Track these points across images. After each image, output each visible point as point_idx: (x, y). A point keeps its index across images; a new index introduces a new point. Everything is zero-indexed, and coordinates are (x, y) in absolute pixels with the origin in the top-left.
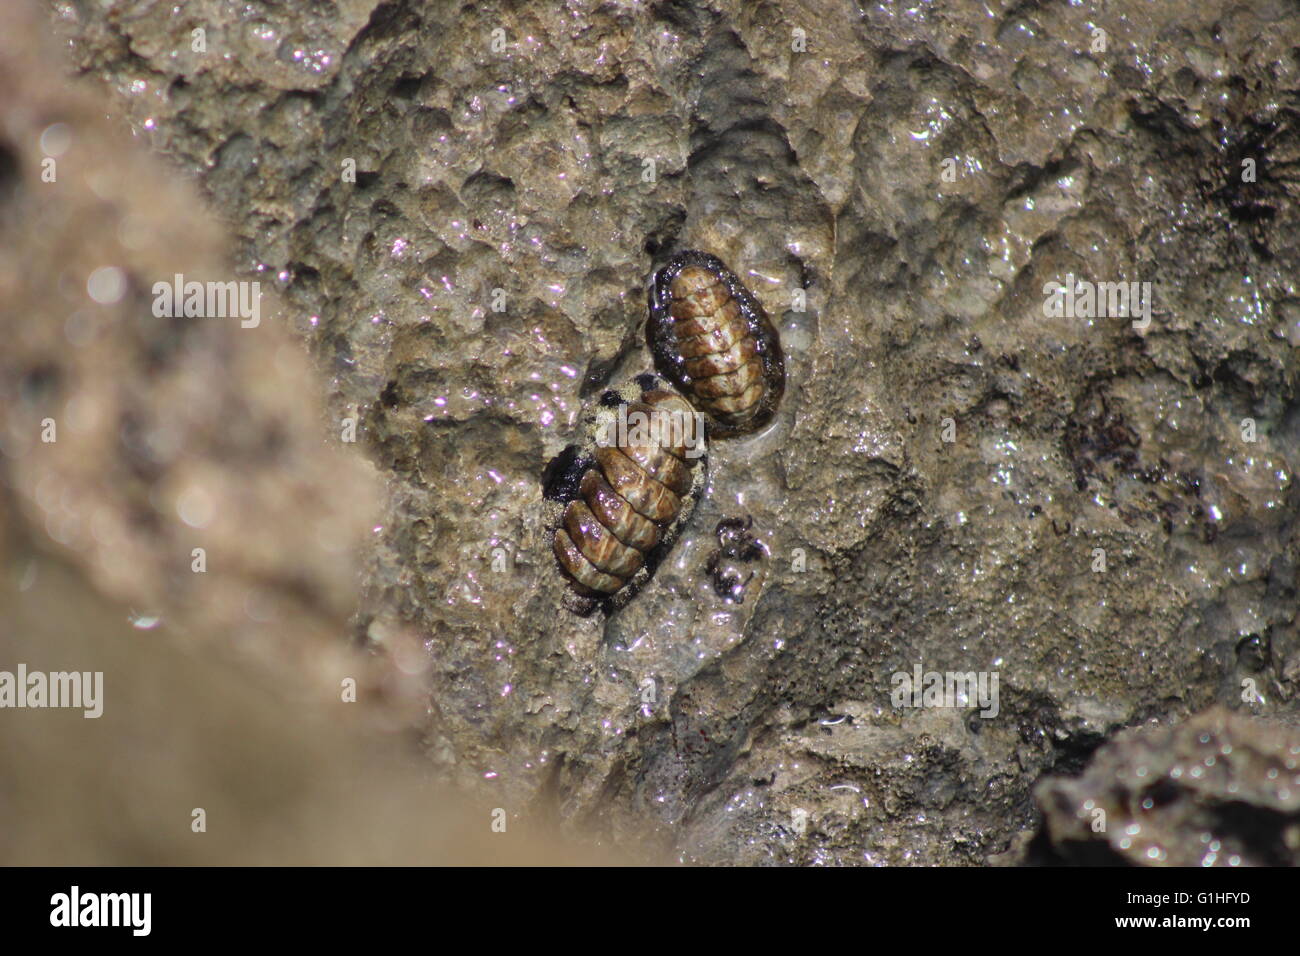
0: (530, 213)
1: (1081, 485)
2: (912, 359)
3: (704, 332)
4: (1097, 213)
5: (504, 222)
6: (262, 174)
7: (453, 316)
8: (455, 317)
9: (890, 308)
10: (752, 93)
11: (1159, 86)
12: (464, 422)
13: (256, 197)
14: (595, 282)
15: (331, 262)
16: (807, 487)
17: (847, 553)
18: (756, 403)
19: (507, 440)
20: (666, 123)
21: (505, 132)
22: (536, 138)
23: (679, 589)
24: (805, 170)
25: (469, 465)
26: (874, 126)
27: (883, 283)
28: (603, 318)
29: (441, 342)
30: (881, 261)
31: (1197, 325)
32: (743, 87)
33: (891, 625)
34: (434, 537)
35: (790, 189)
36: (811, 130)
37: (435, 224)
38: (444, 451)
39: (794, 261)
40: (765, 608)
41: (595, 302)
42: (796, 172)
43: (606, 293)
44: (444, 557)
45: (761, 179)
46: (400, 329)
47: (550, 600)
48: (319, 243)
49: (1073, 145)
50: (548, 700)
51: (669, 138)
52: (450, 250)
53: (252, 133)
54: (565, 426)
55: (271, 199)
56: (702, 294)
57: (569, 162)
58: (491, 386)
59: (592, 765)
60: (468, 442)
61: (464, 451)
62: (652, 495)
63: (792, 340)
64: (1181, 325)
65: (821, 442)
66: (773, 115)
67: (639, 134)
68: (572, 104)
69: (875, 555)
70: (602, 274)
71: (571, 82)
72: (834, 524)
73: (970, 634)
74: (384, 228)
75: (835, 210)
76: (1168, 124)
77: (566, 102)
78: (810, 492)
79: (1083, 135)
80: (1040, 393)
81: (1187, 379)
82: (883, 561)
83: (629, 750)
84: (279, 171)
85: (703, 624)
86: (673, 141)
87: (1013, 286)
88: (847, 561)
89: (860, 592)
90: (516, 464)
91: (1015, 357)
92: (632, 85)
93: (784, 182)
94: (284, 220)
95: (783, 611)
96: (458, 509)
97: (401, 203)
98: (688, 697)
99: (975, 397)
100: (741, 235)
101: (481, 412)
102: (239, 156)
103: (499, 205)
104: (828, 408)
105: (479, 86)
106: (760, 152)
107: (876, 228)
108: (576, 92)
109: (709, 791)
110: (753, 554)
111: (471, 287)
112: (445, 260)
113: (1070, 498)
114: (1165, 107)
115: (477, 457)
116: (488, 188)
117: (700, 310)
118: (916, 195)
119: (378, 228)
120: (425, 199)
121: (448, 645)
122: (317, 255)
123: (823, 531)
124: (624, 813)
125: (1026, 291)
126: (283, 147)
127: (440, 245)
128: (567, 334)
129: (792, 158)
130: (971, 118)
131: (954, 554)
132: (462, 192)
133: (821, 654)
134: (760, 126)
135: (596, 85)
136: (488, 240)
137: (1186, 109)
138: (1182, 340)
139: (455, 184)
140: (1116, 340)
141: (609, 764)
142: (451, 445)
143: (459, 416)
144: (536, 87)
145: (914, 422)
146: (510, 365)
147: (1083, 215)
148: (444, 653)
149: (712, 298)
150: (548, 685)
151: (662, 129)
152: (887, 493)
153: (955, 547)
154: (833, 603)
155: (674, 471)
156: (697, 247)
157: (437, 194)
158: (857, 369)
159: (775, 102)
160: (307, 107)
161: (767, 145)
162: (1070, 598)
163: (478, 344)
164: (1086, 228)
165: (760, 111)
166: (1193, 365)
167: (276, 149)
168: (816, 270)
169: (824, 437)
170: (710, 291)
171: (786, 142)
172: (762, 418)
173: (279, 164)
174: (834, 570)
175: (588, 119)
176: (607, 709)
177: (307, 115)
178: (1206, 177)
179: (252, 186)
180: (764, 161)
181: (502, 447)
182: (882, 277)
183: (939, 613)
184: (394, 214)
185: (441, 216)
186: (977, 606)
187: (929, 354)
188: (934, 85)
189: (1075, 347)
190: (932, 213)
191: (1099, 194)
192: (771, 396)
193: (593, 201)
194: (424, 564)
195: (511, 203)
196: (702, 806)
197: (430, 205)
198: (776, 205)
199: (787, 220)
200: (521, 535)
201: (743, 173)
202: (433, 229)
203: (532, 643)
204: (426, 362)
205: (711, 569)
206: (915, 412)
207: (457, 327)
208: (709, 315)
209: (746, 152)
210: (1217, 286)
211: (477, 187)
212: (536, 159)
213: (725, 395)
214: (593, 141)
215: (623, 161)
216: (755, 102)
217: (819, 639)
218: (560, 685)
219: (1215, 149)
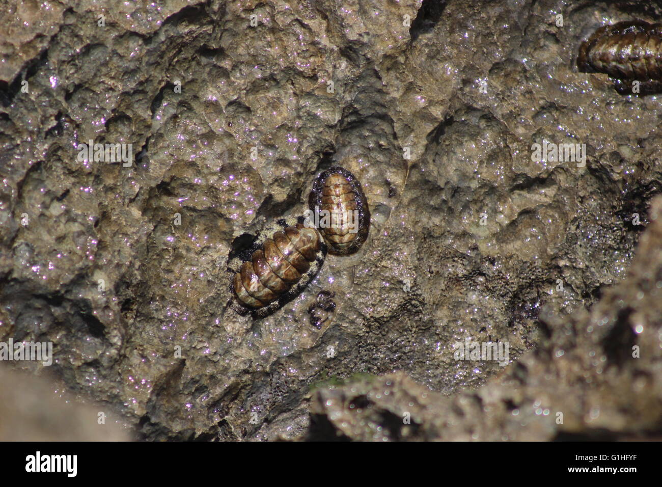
0: (256, 126)
1: (511, 324)
2: (440, 245)
3: (333, 203)
4: (557, 207)
5: (243, 127)
6: (109, 66)
7: (206, 162)
8: (208, 163)
9: (433, 218)
10: (382, 101)
11: (601, 156)
12: (201, 211)
13: (105, 75)
14: (280, 165)
15: (140, 116)
16: (364, 285)
17: (376, 320)
18: (351, 242)
19: (219, 224)
20: (332, 102)
21: (255, 87)
22: (270, 95)
23: (294, 317)
24: (400, 142)
25: (201, 232)
26: (456, 139)
27: (432, 206)
28: (279, 181)
29: (199, 172)
30: (432, 196)
31: (587, 267)
32: (378, 97)
33: (396, 361)
34: (172, 258)
35: (393, 150)
36: (406, 125)
37: (210, 118)
38: (190, 223)
39: (388, 183)
40: (330, 334)
41: (278, 173)
42: (396, 143)
43: (285, 171)
44: (176, 270)
45: (381, 143)
46: (178, 161)
47: (221, 301)
48: (136, 106)
49: (553, 173)
50: (206, 344)
51: (332, 109)
52: (212, 131)
53: (108, 46)
54: (245, 223)
55: (112, 78)
56: (337, 186)
57: (283, 109)
58: (216, 198)
59: (221, 380)
60: (202, 221)
61: (199, 224)
62: (283, 267)
63: (376, 218)
64: (581, 266)
65: (377, 267)
66: (389, 114)
67: (320, 104)
68: (293, 84)
69: (393, 326)
70: (283, 161)
71: (291, 73)
72: (374, 305)
73: (435, 376)
74: (185, 115)
75: (409, 164)
76: (604, 176)
77: (290, 82)
78: (366, 288)
79: (559, 170)
80: (502, 278)
81: (579, 291)
82: (398, 330)
83: (244, 379)
84: (118, 67)
85: (299, 334)
86: (334, 111)
87: (505, 229)
88: (377, 324)
89: (383, 341)
90: (221, 236)
91: (494, 259)
92: (320, 80)
93: (391, 146)
94: (117, 89)
95: (339, 339)
96: (188, 250)
97: (194, 105)
98: (282, 364)
99: (468, 270)
100: (368, 166)
101: (209, 208)
102: (100, 54)
103: (244, 119)
104: (384, 252)
105: (248, 64)
106: (383, 130)
107: (431, 179)
108: (295, 78)
109: (285, 411)
110: (331, 309)
111: (219, 151)
112: (210, 136)
113: (502, 328)
114: (602, 167)
115: (205, 229)
116: (240, 110)
117: (334, 193)
118: (468, 174)
119: (181, 113)
120: (207, 107)
121: (163, 307)
122: (133, 111)
123: (367, 307)
124: (238, 409)
125: (513, 233)
126: (124, 56)
127: (209, 129)
128: (258, 183)
129: (395, 136)
130: (505, 147)
131: (436, 338)
132: (226, 108)
133: (356, 364)
134: (384, 117)
135: (304, 77)
136: (232, 132)
137: (612, 170)
138: (580, 273)
139: (223, 103)
140: (548, 264)
141: (230, 382)
142: (193, 220)
143: (199, 208)
144: (275, 70)
145: (432, 273)
146: (227, 191)
147: (550, 206)
148: (161, 310)
149: (341, 189)
150: (209, 338)
151: (331, 104)
152: (404, 298)
153: (438, 334)
154: (366, 342)
155: (297, 259)
156: (344, 167)
157: (213, 106)
158: (403, 239)
159: (392, 108)
160: (140, 42)
161: (386, 127)
162: (489, 372)
163: (216, 178)
164: (551, 212)
165: (384, 110)
166: (582, 285)
167: (121, 57)
168: (396, 189)
169: (378, 265)
170: (341, 186)
171: (393, 127)
172: (353, 249)
173: (120, 64)
174: (369, 326)
175: (298, 92)
176: (236, 357)
177: (140, 45)
178: (615, 203)
179: (104, 70)
180: (385, 135)
181: (217, 227)
182: (432, 203)
183: (421, 362)
184: (190, 109)
185: (213, 116)
186: (441, 364)
187: (449, 245)
188: (491, 129)
189: (526, 262)
190: (474, 185)
191: (559, 198)
192: (359, 240)
193: (290, 129)
194: (164, 270)
195: (249, 119)
196: (280, 417)
197: (209, 110)
198: (386, 157)
199: (389, 164)
200: (214, 268)
201: (374, 138)
202: (207, 121)
203: (206, 317)
204: (189, 179)
205: (310, 311)
206: (433, 269)
207: (207, 167)
208: (338, 196)
209: (376, 129)
210: (611, 256)
211: (235, 108)
212: (269, 104)
213: (336, 234)
214: (298, 102)
215: (309, 114)
216: (383, 106)
217: (357, 357)
218: (216, 340)
219: (621, 192)
